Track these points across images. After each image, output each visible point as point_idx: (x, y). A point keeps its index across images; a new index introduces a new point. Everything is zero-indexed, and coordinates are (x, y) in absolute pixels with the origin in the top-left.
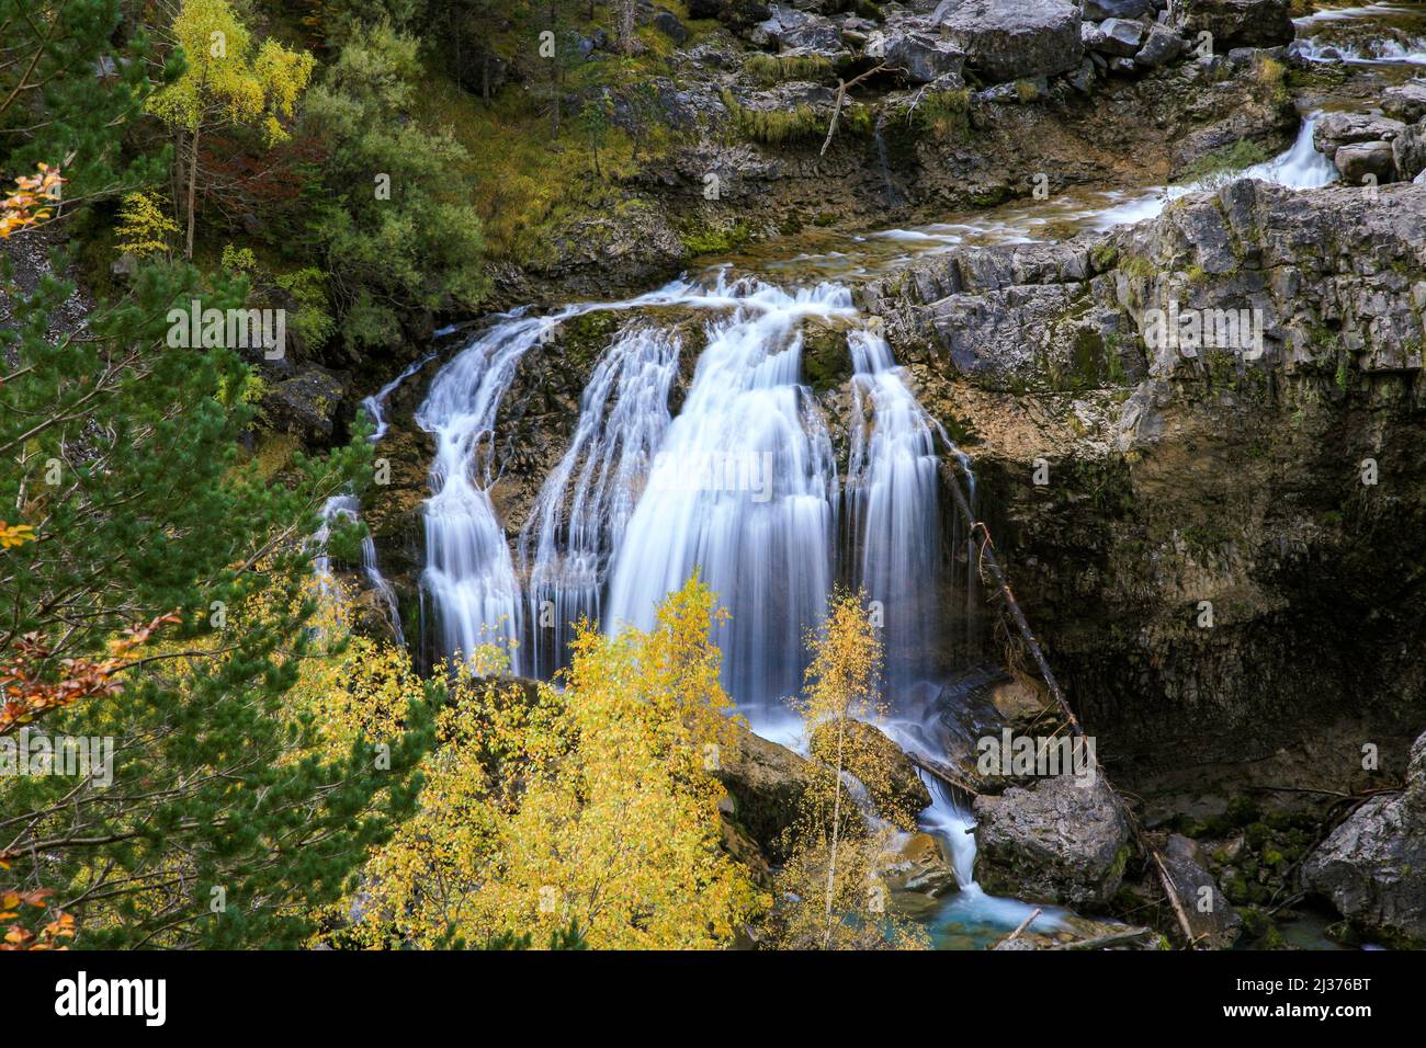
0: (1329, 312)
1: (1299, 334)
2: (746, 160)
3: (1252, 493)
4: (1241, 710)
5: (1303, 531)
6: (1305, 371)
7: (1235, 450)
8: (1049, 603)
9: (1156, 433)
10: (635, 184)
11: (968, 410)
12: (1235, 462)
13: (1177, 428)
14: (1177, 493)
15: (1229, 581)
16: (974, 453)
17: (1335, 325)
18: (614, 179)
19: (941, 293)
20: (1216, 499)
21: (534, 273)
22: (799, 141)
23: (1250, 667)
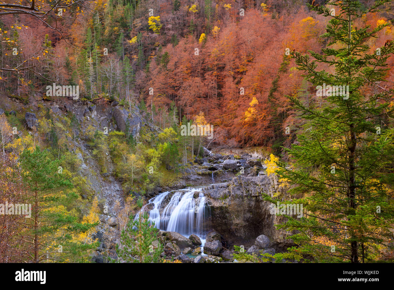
0: (248, 190)
1: (245, 192)
2: (196, 176)
3: (242, 210)
4: (244, 237)
5: (248, 215)
6: (246, 196)
7: (239, 205)
8: (220, 223)
9: (230, 203)
10: (183, 179)
11: (211, 201)
12: (240, 207)
13: (233, 203)
14: (233, 210)
15: (240, 221)
16: (211, 205)
17: (249, 191)
18: (179, 178)
19: (211, 189)
20: (238, 211)
21: (170, 188)
22: (203, 175)
23: (245, 232)
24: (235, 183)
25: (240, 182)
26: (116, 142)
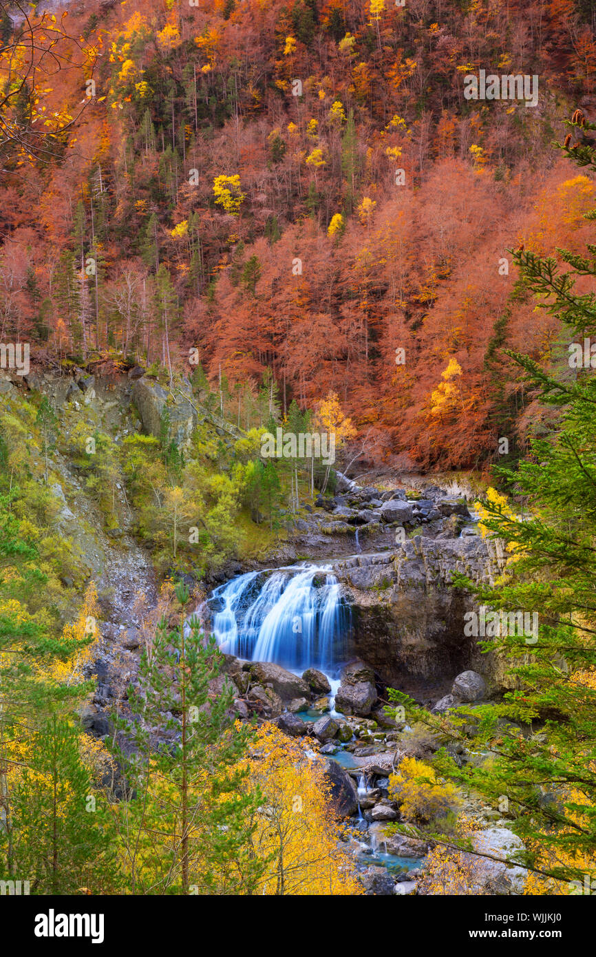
0: (436, 568)
1: (429, 574)
2: (319, 538)
3: (423, 616)
4: (428, 675)
5: (438, 626)
6: (432, 583)
7: (416, 604)
8: (374, 644)
9: (396, 599)
10: (288, 542)
11: (353, 594)
12: (417, 607)
13: (401, 598)
14: (403, 615)
15: (418, 639)
16: (352, 604)
17: (438, 571)
18: (281, 541)
19: (352, 566)
20: (414, 617)
21: (260, 563)
22: (335, 534)
23: (429, 664)
24: (407, 554)
25: (418, 552)
26: (140, 459)
